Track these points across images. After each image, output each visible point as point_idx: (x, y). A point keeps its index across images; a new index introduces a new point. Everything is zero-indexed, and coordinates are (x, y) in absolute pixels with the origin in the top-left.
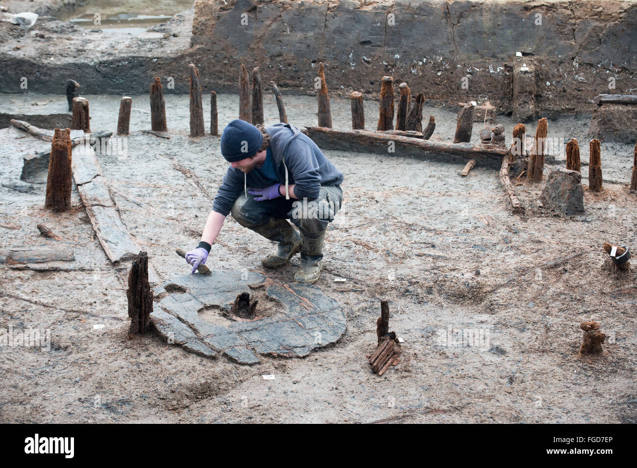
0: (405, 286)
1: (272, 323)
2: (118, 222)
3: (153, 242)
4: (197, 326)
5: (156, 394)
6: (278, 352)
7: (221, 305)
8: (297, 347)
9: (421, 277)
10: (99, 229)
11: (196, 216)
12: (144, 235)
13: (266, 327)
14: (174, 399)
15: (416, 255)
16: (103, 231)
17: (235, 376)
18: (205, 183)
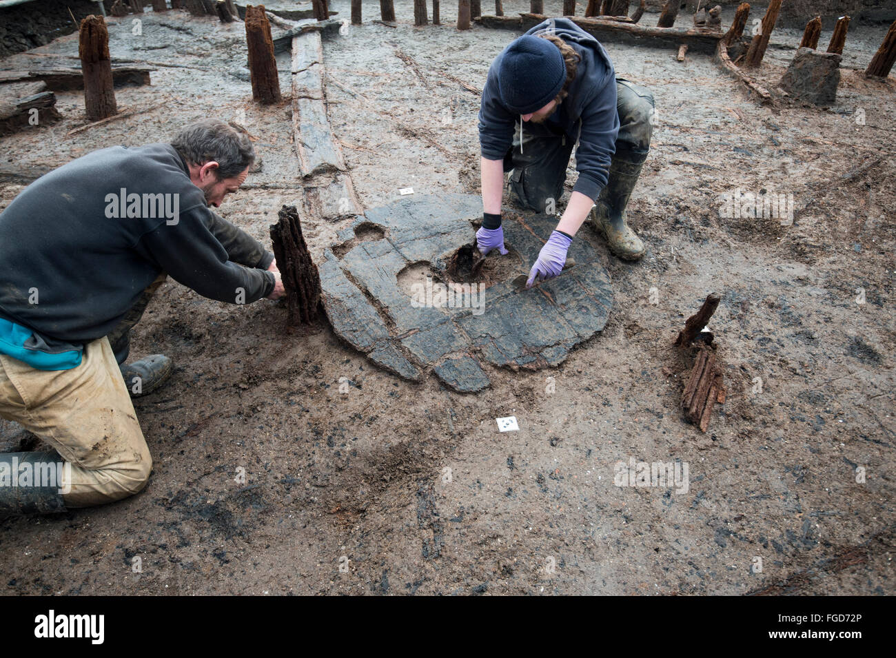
0: (673, 214)
1: (506, 296)
2: (323, 119)
3: (360, 144)
4: (392, 311)
5: (309, 476)
6: (519, 361)
7: (432, 261)
8: (548, 346)
9: (690, 198)
10: (299, 129)
11: (412, 110)
12: (351, 134)
13: (498, 306)
14: (342, 487)
15: (671, 163)
16: (303, 131)
17: (450, 422)
18: (424, 71)
